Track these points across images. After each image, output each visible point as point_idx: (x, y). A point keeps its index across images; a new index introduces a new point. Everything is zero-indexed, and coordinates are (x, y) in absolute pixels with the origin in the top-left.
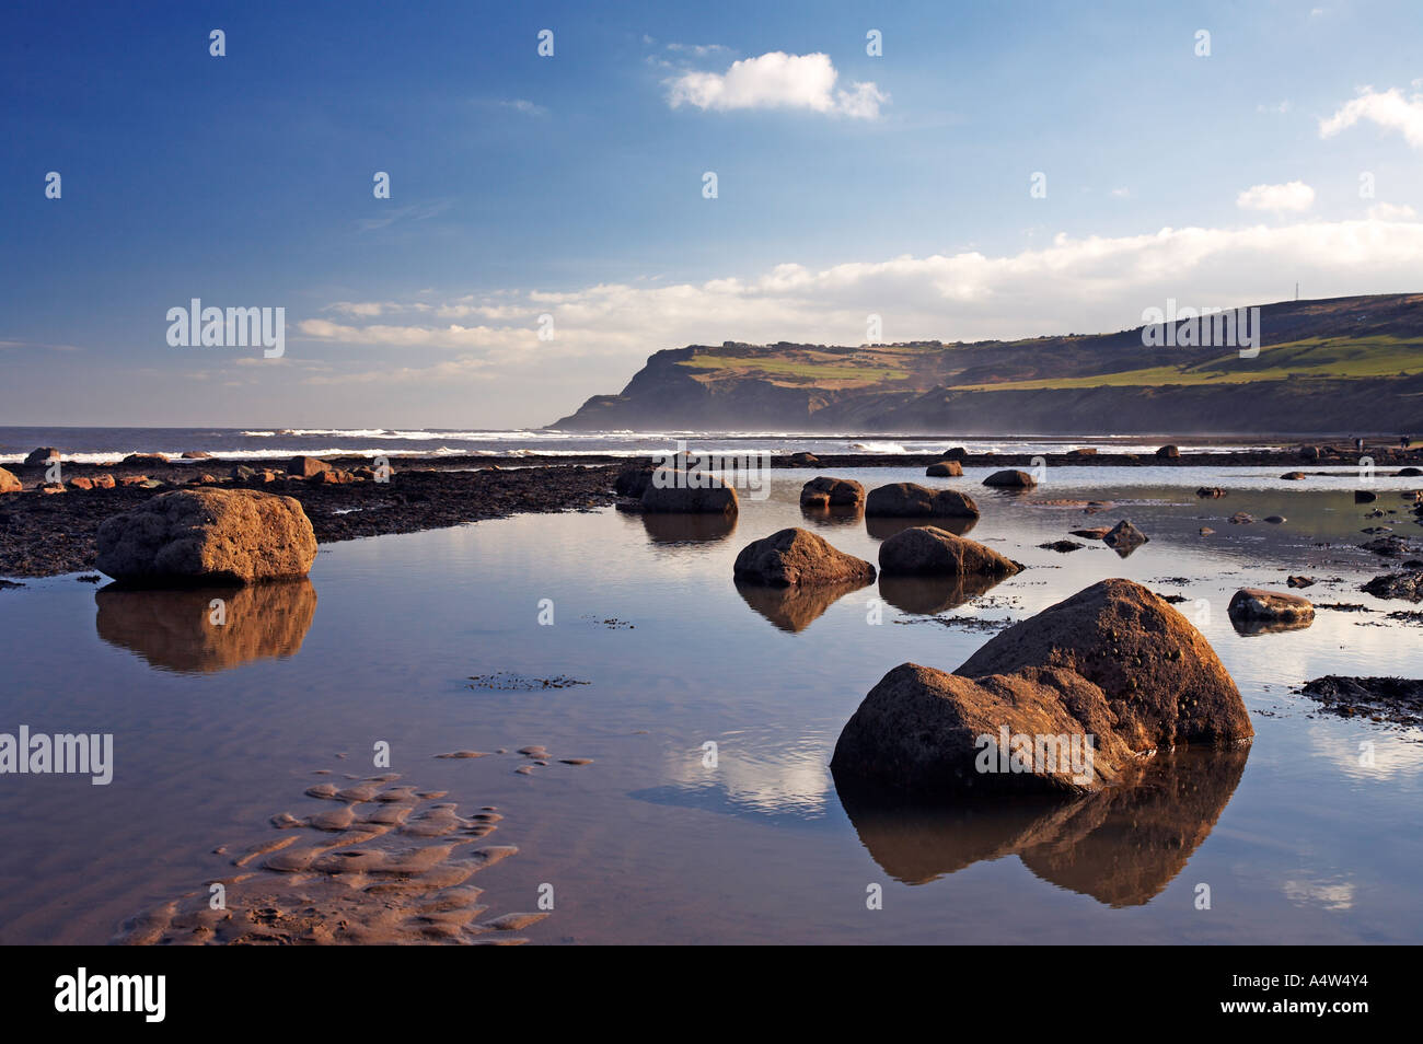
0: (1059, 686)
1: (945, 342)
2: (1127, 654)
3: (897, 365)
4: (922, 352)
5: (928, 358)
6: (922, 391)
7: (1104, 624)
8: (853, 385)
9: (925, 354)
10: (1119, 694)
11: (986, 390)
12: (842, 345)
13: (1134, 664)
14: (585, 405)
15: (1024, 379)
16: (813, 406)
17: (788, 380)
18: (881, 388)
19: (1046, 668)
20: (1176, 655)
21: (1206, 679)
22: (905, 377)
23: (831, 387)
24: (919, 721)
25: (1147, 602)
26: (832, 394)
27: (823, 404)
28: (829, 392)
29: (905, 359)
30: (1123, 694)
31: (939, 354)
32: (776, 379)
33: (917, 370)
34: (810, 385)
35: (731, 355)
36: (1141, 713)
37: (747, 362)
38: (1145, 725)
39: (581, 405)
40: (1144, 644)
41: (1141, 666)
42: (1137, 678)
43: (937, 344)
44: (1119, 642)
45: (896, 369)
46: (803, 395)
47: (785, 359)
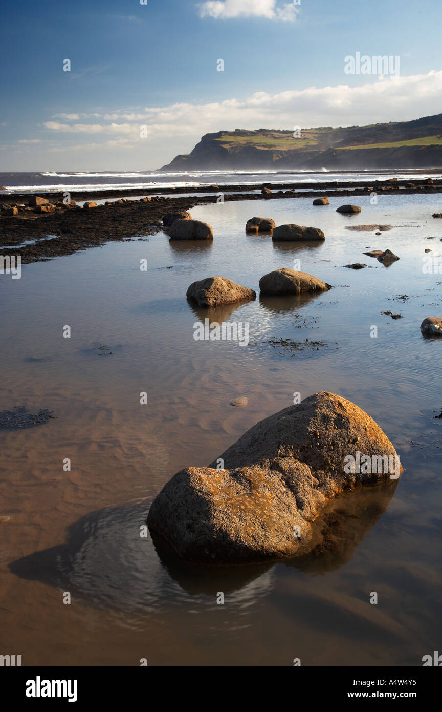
0: (281, 471)
1: (334, 127)
2: (325, 445)
3: (312, 138)
4: (324, 132)
5: (326, 135)
6: (323, 150)
7: (312, 428)
8: (293, 148)
9: (325, 133)
10: (320, 467)
11: (352, 149)
12: (288, 130)
13: (330, 449)
14: (174, 159)
15: (368, 144)
16: (275, 158)
17: (264, 146)
18: (305, 149)
19: (275, 459)
20: (355, 441)
21: (373, 449)
22: (316, 144)
23: (283, 149)
24: (188, 513)
25: (339, 411)
26: (284, 153)
27: (279, 157)
28: (282, 151)
29: (316, 135)
30: (323, 467)
31: (331, 133)
32: (259, 146)
33: (321, 141)
34: (273, 149)
35: (238, 135)
36: (333, 475)
37: (245, 138)
38: (335, 481)
39: (173, 160)
40: (336, 438)
41: (333, 450)
42: (331, 457)
43: (330, 128)
44: (320, 438)
45: (312, 140)
46: (270, 153)
47: (262, 137)
